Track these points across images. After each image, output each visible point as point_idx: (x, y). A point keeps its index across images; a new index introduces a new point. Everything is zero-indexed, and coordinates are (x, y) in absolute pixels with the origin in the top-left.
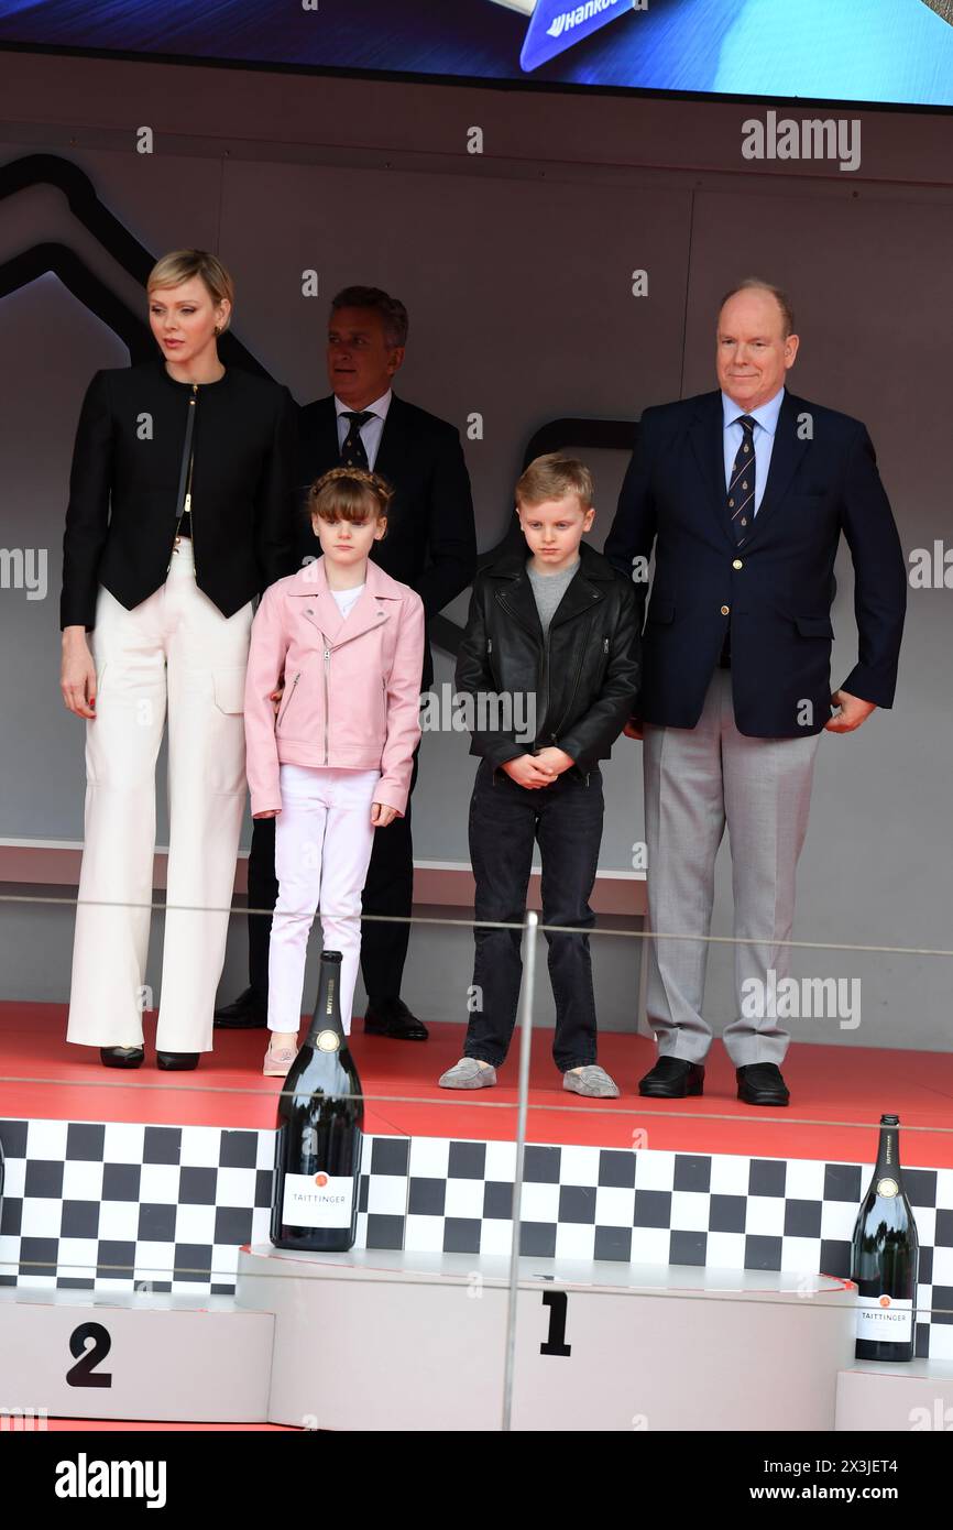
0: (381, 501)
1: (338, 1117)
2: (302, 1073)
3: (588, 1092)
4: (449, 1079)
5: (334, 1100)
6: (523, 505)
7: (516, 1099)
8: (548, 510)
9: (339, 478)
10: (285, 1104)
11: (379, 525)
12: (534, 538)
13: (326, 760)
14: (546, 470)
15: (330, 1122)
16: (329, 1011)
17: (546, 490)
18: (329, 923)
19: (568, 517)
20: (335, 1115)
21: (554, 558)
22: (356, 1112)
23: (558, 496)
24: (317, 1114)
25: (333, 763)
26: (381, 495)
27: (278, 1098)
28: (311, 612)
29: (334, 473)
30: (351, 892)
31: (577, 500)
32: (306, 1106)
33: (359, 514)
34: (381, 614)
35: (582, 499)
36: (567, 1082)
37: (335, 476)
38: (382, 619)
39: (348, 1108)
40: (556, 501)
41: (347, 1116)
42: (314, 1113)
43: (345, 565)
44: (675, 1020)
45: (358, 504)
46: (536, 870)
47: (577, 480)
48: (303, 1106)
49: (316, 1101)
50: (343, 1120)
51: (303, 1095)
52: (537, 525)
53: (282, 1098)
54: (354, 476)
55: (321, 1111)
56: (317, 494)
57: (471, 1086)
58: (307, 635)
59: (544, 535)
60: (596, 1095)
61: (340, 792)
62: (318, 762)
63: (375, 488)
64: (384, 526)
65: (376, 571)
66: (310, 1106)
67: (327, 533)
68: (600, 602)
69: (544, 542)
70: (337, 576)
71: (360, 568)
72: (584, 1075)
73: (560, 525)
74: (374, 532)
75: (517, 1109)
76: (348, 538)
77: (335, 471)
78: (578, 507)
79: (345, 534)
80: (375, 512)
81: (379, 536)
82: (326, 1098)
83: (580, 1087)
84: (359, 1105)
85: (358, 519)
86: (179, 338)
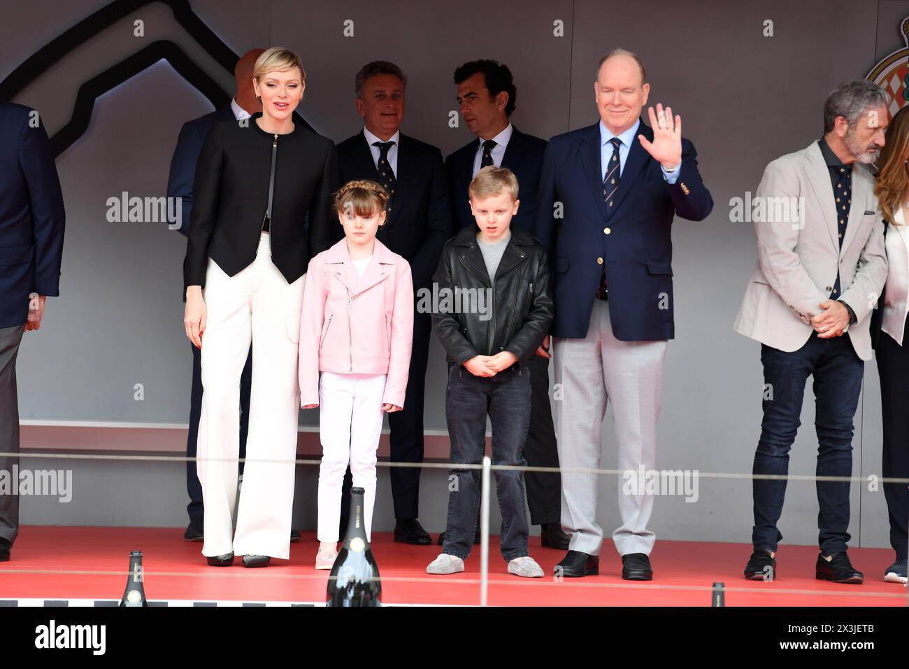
0: (381, 202)
1: (366, 594)
2: (341, 565)
3: (523, 574)
4: (433, 567)
5: (362, 582)
6: (474, 199)
7: (479, 578)
8: (491, 202)
9: (353, 189)
10: (332, 584)
11: (381, 216)
12: (482, 220)
13: (351, 369)
14: (489, 177)
15: (360, 597)
16: (358, 526)
17: (490, 190)
18: (356, 471)
19: (503, 207)
20: (363, 592)
21: (495, 234)
22: (377, 590)
23: (497, 193)
24: (352, 592)
25: (356, 370)
26: (381, 198)
27: (327, 582)
28: (339, 274)
29: (351, 185)
30: (370, 450)
31: (509, 196)
32: (345, 587)
33: (367, 210)
34: (383, 274)
35: (512, 195)
36: (511, 568)
37: (351, 187)
38: (384, 277)
39: (372, 587)
40: (496, 196)
41: (371, 593)
42: (350, 591)
43: (361, 244)
44: (576, 527)
45: (366, 204)
46: (489, 434)
47: (508, 182)
48: (343, 587)
49: (351, 584)
50: (369, 596)
51: (342, 582)
52: (484, 211)
53: (330, 581)
54: (363, 187)
55: (355, 590)
56: (340, 199)
57: (446, 572)
58: (336, 289)
59: (489, 218)
60: (529, 575)
61: (361, 387)
62: (346, 370)
63: (377, 194)
65: (381, 248)
66: (347, 587)
68: (525, 260)
69: (489, 222)
70: (356, 252)
71: (370, 245)
72: (521, 563)
73: (499, 211)
74: (378, 221)
75: (478, 586)
76: (361, 228)
77: (351, 183)
78: (510, 200)
79: (359, 225)
80: (377, 209)
81: (382, 223)
82: (357, 582)
83: (518, 571)
84: (378, 584)
85: (366, 215)
86: (288, 102)
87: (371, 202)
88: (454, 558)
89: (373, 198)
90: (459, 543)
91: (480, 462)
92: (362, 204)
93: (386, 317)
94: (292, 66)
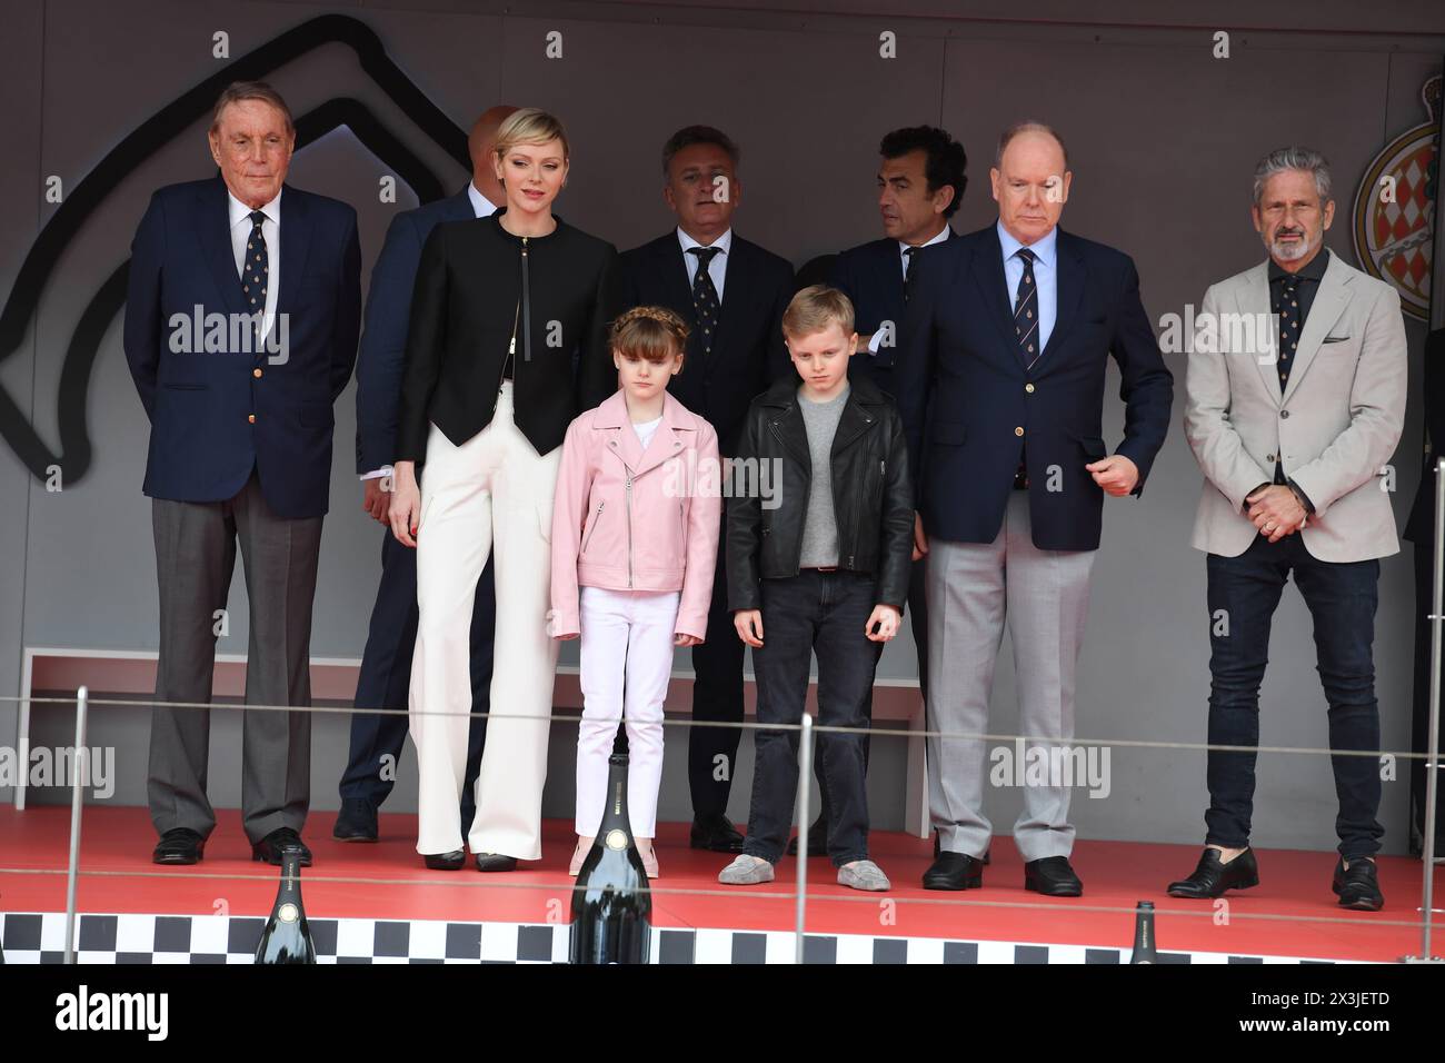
0: (678, 340)
1: (628, 912)
2: (593, 870)
3: (861, 885)
4: (729, 874)
5: (623, 895)
7: (794, 890)
8: (814, 341)
9: (640, 319)
10: (578, 897)
11: (676, 361)
12: (804, 367)
13: (631, 584)
14: (809, 304)
15: (620, 916)
16: (618, 812)
17: (811, 323)
18: (634, 732)
19: (833, 345)
20: (624, 910)
21: (824, 385)
22: (644, 906)
23: (822, 327)
24: (608, 909)
25: (639, 585)
26: (679, 334)
27: (571, 893)
28: (614, 444)
29: (636, 312)
30: (653, 702)
31: (840, 328)
32: (597, 901)
33: (659, 353)
34: (678, 444)
35: (844, 327)
36: (842, 877)
37: (637, 315)
38: (679, 449)
39: (637, 902)
40: (820, 332)
41: (636, 911)
42: (605, 908)
43: (645, 400)
44: (955, 817)
45: (658, 342)
46: (814, 679)
48: (595, 901)
49: (607, 895)
50: (632, 914)
51: (593, 895)
52: (807, 355)
53: (575, 892)
54: (655, 316)
55: (612, 907)
56: (619, 331)
57: (747, 881)
58: (610, 466)
59: (813, 365)
60: (869, 888)
61: (641, 610)
62: (623, 585)
63: (674, 329)
64: (681, 361)
65: (673, 404)
66: (600, 902)
67: (629, 370)
68: (872, 426)
69: (814, 371)
70: (638, 411)
71: (657, 403)
72: (858, 868)
73: (828, 353)
74: (671, 369)
75: (794, 901)
76: (647, 376)
77: (636, 310)
78: (842, 334)
79: (644, 372)
80: (673, 351)
81: (675, 372)
82: (616, 893)
83: (853, 881)
84: (647, 898)
85: (657, 358)
86: (542, 190)
87: (665, 340)
88: (759, 861)
89: (667, 335)
90: (766, 839)
91: (799, 721)
92: (651, 341)
93: (681, 507)
94: (551, 137)
